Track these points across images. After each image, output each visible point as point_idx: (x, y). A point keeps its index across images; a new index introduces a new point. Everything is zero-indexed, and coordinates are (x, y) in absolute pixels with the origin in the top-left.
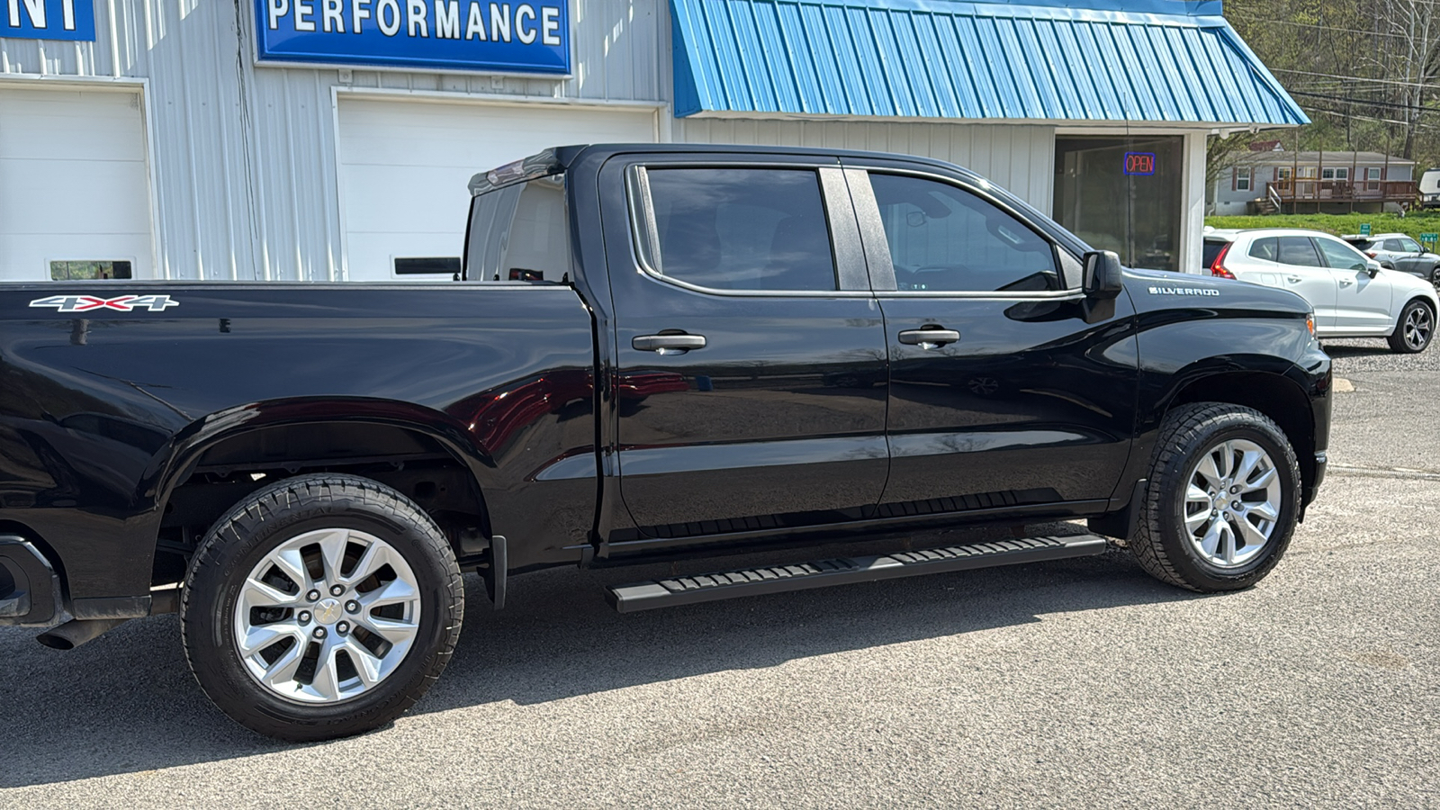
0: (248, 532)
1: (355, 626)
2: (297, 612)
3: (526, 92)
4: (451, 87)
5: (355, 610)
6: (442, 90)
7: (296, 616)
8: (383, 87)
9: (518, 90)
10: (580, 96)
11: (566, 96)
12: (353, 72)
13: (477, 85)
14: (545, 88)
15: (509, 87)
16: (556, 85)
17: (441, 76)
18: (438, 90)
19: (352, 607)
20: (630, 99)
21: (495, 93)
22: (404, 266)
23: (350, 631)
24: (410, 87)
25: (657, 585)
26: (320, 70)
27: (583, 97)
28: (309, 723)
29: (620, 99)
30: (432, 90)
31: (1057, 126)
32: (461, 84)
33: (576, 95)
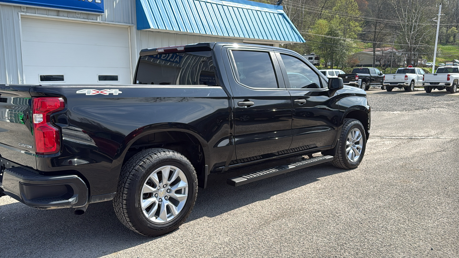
0: (145, 168)
1: (169, 197)
2: (154, 194)
3: (88, 18)
4: (62, 15)
5: (169, 192)
6: (59, 16)
7: (154, 196)
8: (38, 14)
9: (85, 18)
10: (106, 20)
11: (101, 20)
12: (27, 8)
13: (71, 15)
14: (95, 17)
15: (82, 16)
16: (98, 16)
17: (58, 11)
18: (57, 16)
19: (168, 191)
20: (122, 23)
21: (77, 18)
22: (44, 78)
23: (168, 199)
24: (48, 14)
25: (241, 178)
26: (14, 6)
27: (107, 21)
28: (161, 230)
29: (119, 22)
30: (56, 16)
31: (244, 40)
32: (66, 14)
33: (105, 20)
